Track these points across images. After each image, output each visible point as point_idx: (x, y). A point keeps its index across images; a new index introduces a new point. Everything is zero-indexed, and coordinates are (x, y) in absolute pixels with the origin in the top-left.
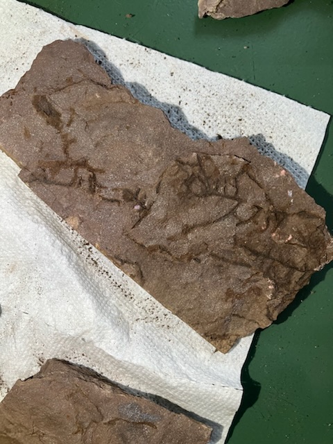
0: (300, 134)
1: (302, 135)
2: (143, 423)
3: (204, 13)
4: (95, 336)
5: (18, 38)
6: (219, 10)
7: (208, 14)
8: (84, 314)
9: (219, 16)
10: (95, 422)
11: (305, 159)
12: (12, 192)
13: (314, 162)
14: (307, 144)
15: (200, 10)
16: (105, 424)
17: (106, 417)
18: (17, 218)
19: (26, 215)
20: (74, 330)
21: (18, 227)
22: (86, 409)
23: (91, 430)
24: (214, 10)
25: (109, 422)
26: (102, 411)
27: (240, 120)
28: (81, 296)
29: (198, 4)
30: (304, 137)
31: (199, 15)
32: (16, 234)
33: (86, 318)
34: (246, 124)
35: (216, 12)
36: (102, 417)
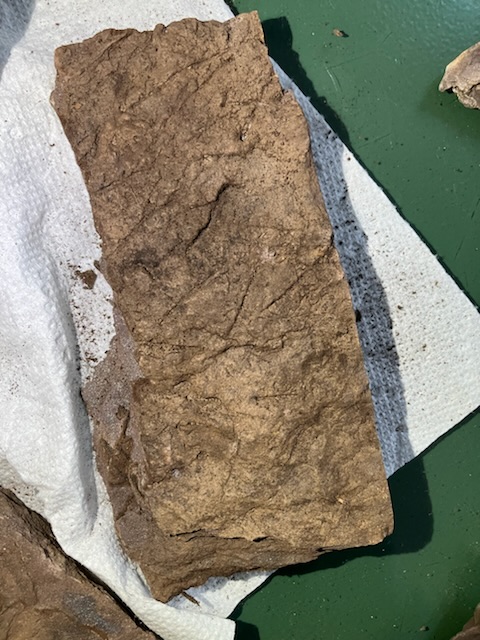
0: (466, 371)
1: (468, 374)
2: (91, 629)
3: (449, 87)
4: (52, 501)
5: (155, 10)
6: (473, 93)
7: (454, 90)
8: (55, 462)
9: (469, 102)
10: (24, 603)
11: (452, 408)
12: (29, 230)
13: (462, 418)
14: (466, 390)
15: (445, 77)
16: (37, 610)
17: (41, 601)
18: (19, 275)
19: (35, 276)
20: (31, 473)
21: (14, 289)
22: (17, 582)
23: (13, 611)
24: (467, 90)
25: (43, 611)
26: (40, 592)
27: (400, 308)
28: (64, 436)
29: (448, 67)
30: (468, 378)
31: (441, 86)
32: (8, 297)
33: (53, 470)
34: (404, 318)
35: (468, 94)
36: (36, 600)
